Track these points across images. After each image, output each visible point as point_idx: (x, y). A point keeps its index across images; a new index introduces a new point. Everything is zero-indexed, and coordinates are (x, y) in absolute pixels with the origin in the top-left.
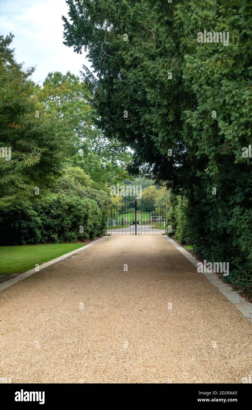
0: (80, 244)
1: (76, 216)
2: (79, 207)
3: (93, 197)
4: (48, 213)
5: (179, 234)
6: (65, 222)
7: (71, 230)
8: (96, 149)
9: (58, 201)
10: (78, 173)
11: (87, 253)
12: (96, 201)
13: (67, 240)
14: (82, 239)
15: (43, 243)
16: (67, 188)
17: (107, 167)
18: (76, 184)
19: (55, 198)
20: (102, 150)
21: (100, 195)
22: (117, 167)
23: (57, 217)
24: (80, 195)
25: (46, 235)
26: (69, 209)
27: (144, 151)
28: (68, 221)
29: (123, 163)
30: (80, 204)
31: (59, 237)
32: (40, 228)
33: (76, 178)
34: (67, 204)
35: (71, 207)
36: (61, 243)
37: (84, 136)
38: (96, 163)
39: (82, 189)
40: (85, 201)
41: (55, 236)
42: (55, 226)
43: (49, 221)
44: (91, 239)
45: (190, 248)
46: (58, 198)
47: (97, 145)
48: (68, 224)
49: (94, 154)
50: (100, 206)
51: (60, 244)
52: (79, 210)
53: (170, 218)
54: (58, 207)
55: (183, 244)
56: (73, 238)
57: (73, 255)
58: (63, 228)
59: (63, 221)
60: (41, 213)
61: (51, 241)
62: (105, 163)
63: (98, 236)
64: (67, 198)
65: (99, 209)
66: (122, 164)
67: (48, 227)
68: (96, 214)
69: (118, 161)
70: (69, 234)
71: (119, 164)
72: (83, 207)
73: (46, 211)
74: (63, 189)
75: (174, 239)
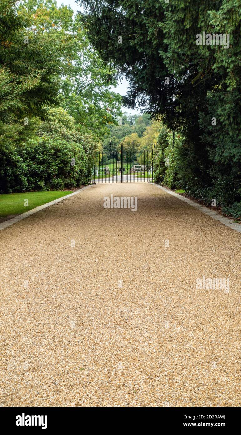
0: (67, 191)
1: (62, 161)
2: (66, 151)
3: (79, 141)
4: (34, 158)
5: (168, 178)
6: (52, 168)
7: (58, 176)
8: (77, 89)
9: (43, 145)
10: (61, 114)
12: (82, 145)
13: (54, 187)
14: (69, 187)
15: (29, 191)
16: (51, 131)
17: (90, 109)
18: (60, 127)
19: (40, 142)
20: (83, 91)
21: (85, 139)
22: (100, 109)
23: (43, 162)
24: (66, 138)
25: (32, 183)
26: (55, 154)
27: (146, 74)
28: (54, 167)
29: (107, 104)
30: (66, 148)
31: (45, 184)
32: (26, 175)
33: (59, 120)
34: (53, 148)
35: (57, 151)
36: (48, 190)
37: (64, 74)
38: (78, 105)
39: (67, 132)
40: (70, 144)
41: (42, 183)
42: (42, 172)
43: (35, 166)
44: (78, 187)
45: (182, 191)
46: (44, 142)
47: (79, 84)
48: (55, 170)
49: (76, 94)
50: (86, 151)
51: (47, 192)
52: (66, 155)
53: (158, 163)
54: (43, 151)
55: (173, 188)
56: (61, 185)
58: (49, 174)
59: (49, 167)
60: (26, 159)
61: (38, 188)
62: (87, 105)
63: (84, 184)
64: (54, 142)
65: (85, 154)
66: (105, 106)
67: (34, 174)
68: (83, 159)
69: (101, 103)
70: (56, 181)
71: (102, 106)
72: (70, 151)
73: (31, 156)
74: (47, 132)
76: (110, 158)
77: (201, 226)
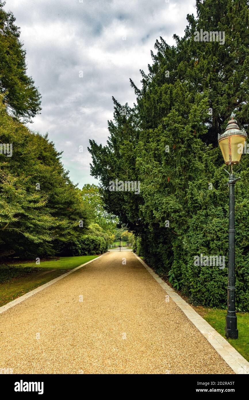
0: (97, 256)
1: (95, 244)
2: (97, 240)
3: (103, 236)
4: (84, 243)
5: (138, 252)
6: (91, 247)
7: (93, 250)
8: (104, 216)
9: (88, 238)
10: (97, 226)
11: (100, 260)
12: (104, 238)
13: (92, 254)
14: (98, 254)
15: (81, 255)
16: (92, 232)
17: (109, 223)
18: (96, 231)
19: (87, 237)
20: (106, 216)
21: (105, 235)
22: (113, 223)
23: (88, 244)
24: (97, 235)
25: (83, 252)
26: (93, 241)
27: (123, 219)
28: (92, 246)
29: (115, 221)
30: (97, 239)
31: (88, 253)
32: (80, 249)
33: (96, 228)
34: (92, 239)
35: (93, 240)
36: (89, 255)
37: (99, 211)
38: (104, 222)
39: (98, 233)
40: (99, 238)
41: (87, 253)
42: (87, 248)
43: (84, 246)
44: (102, 253)
45: (142, 258)
46: (88, 237)
47: (105, 214)
48: (92, 248)
49: (103, 218)
50: (105, 240)
51: (89, 256)
52: (97, 242)
53: (134, 245)
54: (88, 240)
55: (139, 256)
56: (94, 253)
57: (94, 261)
58: (90, 249)
59: (90, 246)
60: (81, 243)
61: (85, 255)
62: (108, 222)
63: (105, 252)
64: (92, 237)
65: (105, 241)
67: (83, 249)
68: (104, 243)
69: (113, 221)
70: (92, 252)
71: (113, 222)
72: (98, 240)
73: (83, 242)
74: (90, 233)
75: (136, 254)
76: (118, 240)
77: (144, 279)
